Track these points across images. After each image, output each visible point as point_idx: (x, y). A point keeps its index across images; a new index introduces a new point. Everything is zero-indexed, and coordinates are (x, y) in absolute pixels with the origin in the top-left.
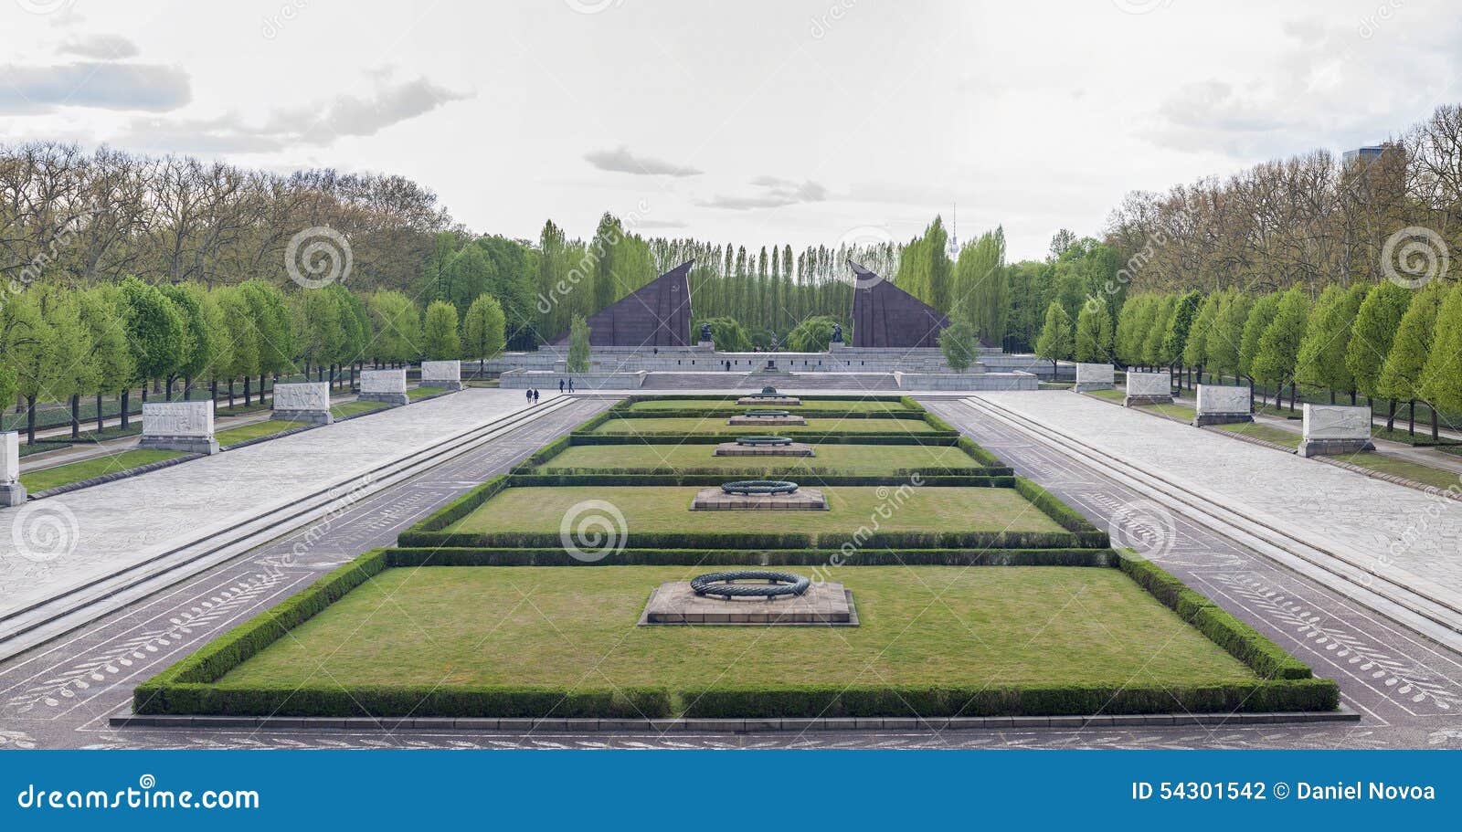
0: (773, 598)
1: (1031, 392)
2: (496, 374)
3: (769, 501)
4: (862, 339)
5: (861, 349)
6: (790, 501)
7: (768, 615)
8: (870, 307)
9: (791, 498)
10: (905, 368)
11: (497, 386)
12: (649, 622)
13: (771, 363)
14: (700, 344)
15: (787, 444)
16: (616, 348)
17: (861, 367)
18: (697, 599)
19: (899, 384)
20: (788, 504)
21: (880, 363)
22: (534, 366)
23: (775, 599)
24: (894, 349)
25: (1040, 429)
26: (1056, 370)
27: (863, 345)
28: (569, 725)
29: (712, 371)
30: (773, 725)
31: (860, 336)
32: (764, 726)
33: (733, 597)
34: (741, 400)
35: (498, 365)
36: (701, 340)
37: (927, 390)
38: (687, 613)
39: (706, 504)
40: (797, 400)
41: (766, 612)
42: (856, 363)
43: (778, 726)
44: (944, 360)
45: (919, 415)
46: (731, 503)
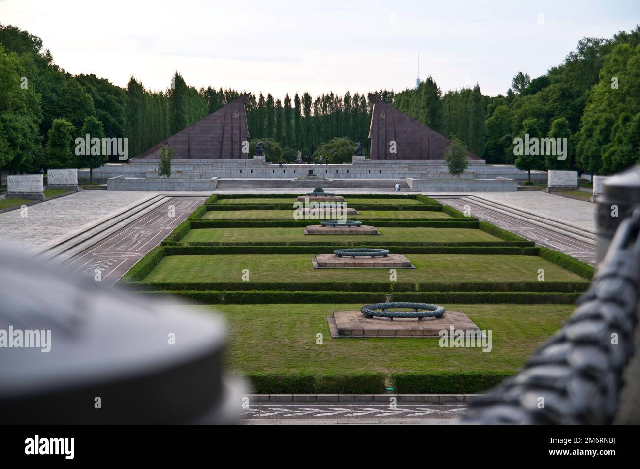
0: (423, 319)
1: (513, 193)
2: (105, 180)
3: (371, 262)
4: (378, 154)
5: (378, 161)
6: (386, 262)
7: (423, 331)
8: (384, 129)
9: (387, 260)
10: (412, 175)
11: (105, 188)
12: (339, 335)
13: (311, 172)
14: (255, 157)
15: (359, 226)
16: (191, 161)
17: (379, 174)
18: (368, 320)
19: (411, 187)
20: (385, 264)
21: (393, 172)
22: (129, 174)
23: (425, 320)
24: (403, 161)
25: (535, 217)
26: (529, 177)
27: (378, 158)
28: (318, 398)
29: (266, 178)
30: (459, 399)
31: (376, 152)
32: (453, 399)
33: (394, 319)
34: (299, 197)
35: (102, 173)
36: (255, 154)
37: (433, 192)
38: (365, 329)
39: (326, 264)
40: (342, 197)
41: (421, 328)
42: (375, 172)
43: (462, 399)
44: (446, 169)
45: (439, 208)
46: (344, 264)
